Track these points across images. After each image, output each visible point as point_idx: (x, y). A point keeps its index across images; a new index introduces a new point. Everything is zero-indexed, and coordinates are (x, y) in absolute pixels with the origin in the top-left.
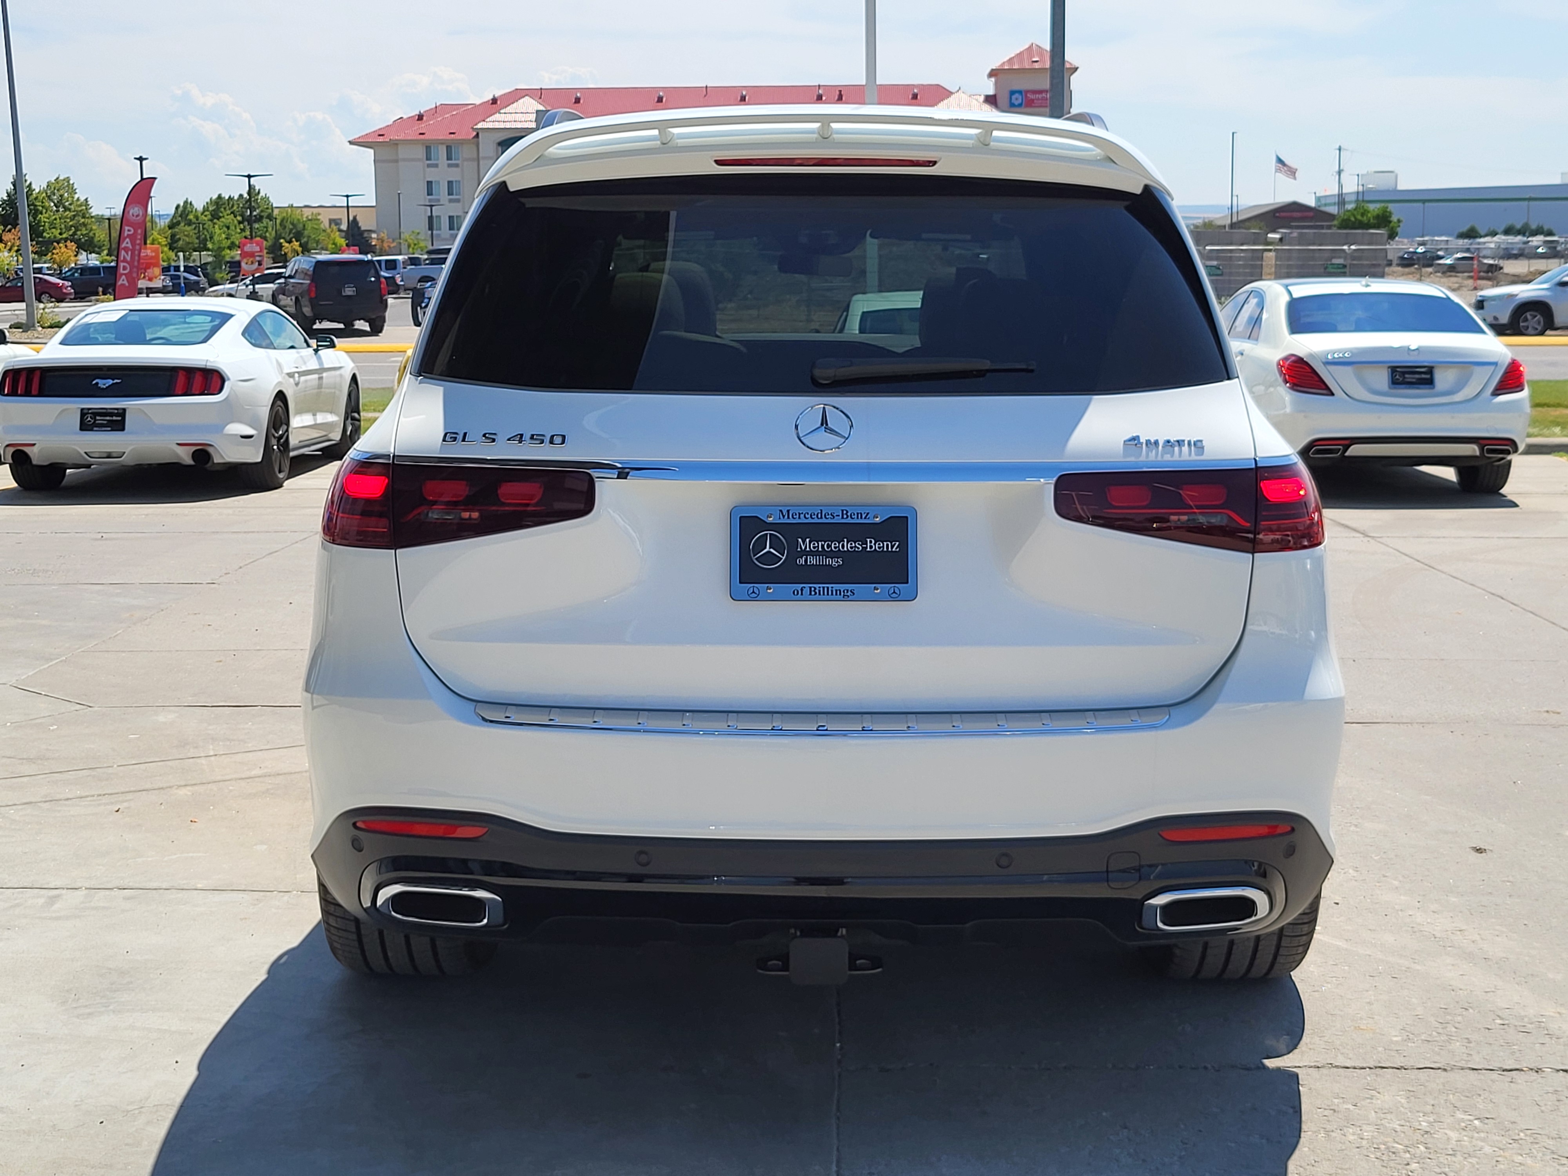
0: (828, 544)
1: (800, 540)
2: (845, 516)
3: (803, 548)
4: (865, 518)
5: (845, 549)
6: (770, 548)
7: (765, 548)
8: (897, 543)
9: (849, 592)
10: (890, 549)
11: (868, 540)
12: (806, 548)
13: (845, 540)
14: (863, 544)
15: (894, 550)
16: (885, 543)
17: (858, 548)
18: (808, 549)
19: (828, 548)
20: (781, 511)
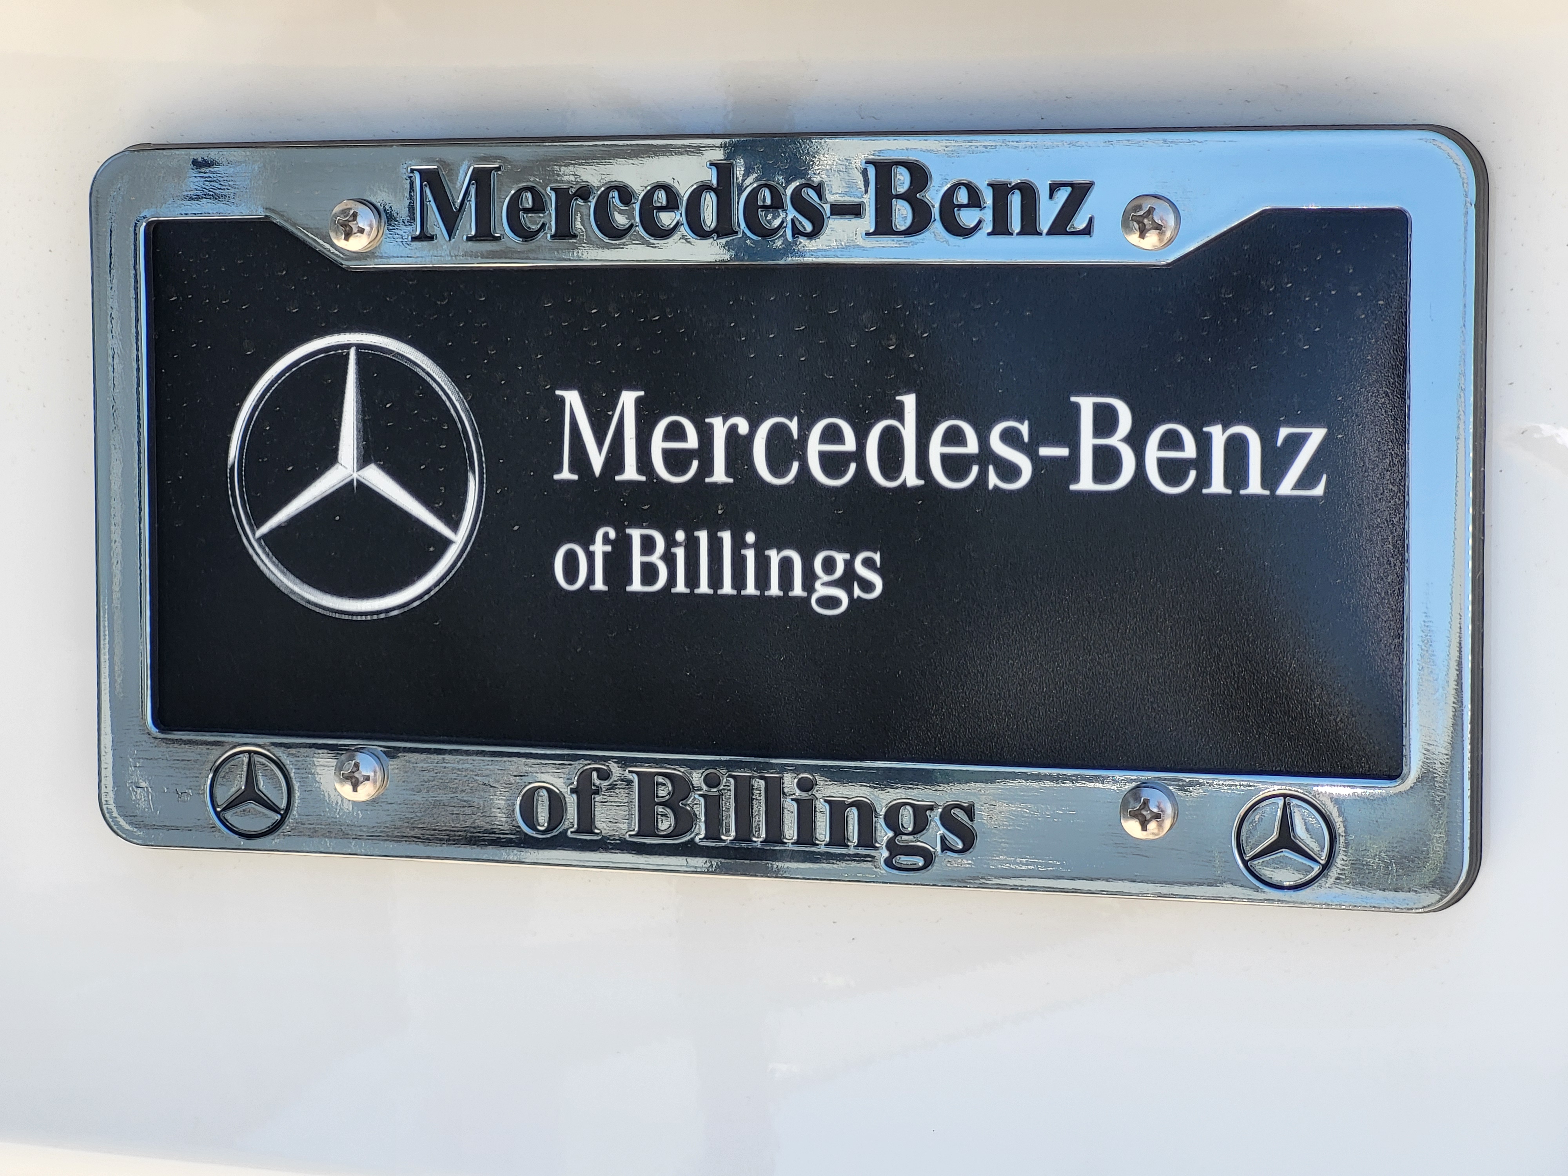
0: (778, 434)
1: (572, 399)
2: (902, 214)
3: (597, 461)
4: (1060, 227)
5: (909, 476)
6: (364, 460)
7: (330, 458)
8: (1317, 435)
9: (936, 830)
10: (1255, 486)
11: (1086, 404)
12: (615, 461)
13: (909, 401)
14: (1039, 437)
15: (1286, 488)
16: (1218, 435)
17: (1009, 471)
18: (631, 473)
19: (777, 466)
20: (432, 179)
